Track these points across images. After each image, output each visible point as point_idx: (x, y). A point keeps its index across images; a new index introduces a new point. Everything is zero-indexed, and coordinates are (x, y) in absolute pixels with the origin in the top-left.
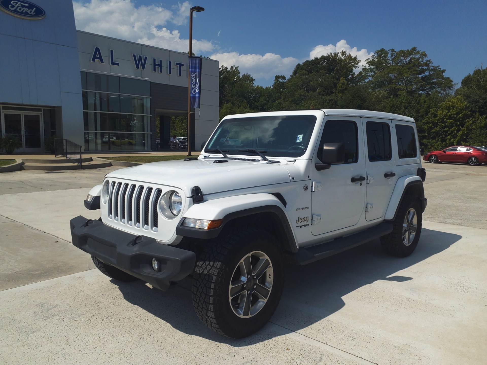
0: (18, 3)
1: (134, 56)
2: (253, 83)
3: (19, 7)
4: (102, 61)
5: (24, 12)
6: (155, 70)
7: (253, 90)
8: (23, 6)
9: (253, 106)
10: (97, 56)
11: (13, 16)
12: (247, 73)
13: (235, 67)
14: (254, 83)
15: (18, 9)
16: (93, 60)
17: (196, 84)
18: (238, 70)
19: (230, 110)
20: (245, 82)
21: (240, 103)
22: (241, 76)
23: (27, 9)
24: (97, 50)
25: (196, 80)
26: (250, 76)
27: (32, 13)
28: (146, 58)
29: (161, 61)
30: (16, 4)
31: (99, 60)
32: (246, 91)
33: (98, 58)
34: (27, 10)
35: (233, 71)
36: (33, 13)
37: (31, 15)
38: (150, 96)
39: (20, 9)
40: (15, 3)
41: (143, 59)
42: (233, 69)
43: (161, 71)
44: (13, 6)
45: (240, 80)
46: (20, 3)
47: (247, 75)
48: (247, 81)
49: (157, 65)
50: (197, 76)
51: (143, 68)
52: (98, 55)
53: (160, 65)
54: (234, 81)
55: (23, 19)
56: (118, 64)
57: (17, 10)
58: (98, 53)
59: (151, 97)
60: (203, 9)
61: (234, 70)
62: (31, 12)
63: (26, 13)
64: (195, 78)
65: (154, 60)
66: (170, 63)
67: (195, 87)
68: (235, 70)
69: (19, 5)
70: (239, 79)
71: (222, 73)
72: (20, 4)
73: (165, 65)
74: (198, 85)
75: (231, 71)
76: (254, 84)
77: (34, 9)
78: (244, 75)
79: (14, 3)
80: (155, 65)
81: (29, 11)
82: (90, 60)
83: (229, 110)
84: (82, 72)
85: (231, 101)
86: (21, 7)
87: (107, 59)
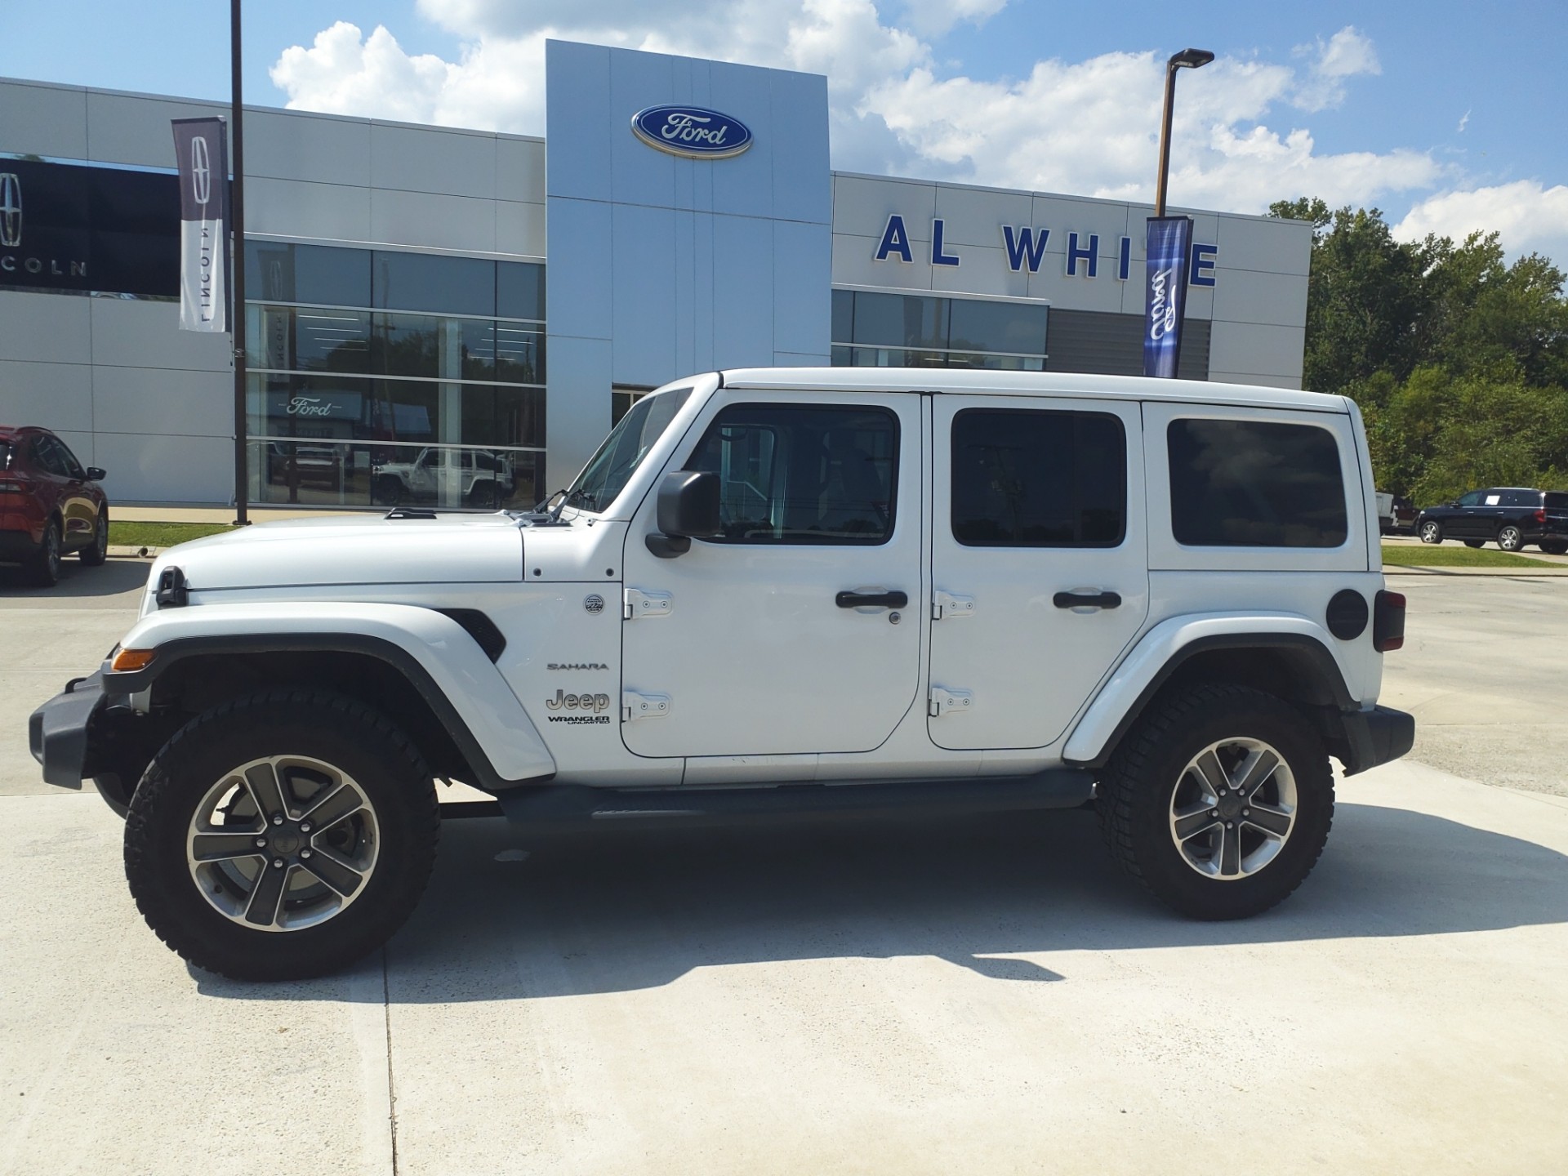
0: (685, 118)
1: (1008, 231)
2: (1558, 289)
3: (688, 127)
4: (907, 257)
5: (697, 139)
6: (1071, 271)
7: (1553, 313)
8: (696, 125)
9: (1548, 374)
10: (893, 242)
11: (670, 154)
12: (1535, 254)
13: (1484, 234)
14: (1562, 288)
15: (683, 135)
16: (882, 255)
17: (1165, 307)
18: (1497, 247)
19: (1436, 389)
20: (1526, 287)
21: (1486, 362)
22: (1508, 267)
23: (706, 131)
24: (896, 223)
25: (1167, 294)
26: (1547, 264)
27: (717, 141)
28: (1045, 234)
29: (1094, 240)
30: (679, 123)
31: (898, 254)
32: (1524, 321)
33: (895, 248)
34: (705, 135)
35: (1474, 250)
36: (720, 140)
37: (715, 145)
38: (1046, 354)
39: (689, 134)
40: (678, 120)
41: (1035, 238)
42: (1476, 244)
43: (1092, 272)
44: (671, 129)
45: (1501, 281)
46: (689, 117)
47: (1535, 260)
48: (1534, 282)
49: (1083, 255)
50: (1174, 278)
51: (1034, 266)
52: (895, 240)
53: (1091, 255)
54: (1478, 285)
55: (693, 158)
56: (954, 261)
57: (681, 137)
58: (896, 233)
59: (1046, 356)
60: (1209, 57)
61: (1482, 247)
62: (714, 137)
63: (704, 142)
64: (1163, 288)
65: (1073, 237)
66: (1126, 242)
67: (1163, 316)
68: (1486, 248)
69: (686, 123)
70: (1498, 279)
71: (1427, 262)
72: (690, 120)
73: (1108, 252)
74: (1174, 309)
75: (1468, 251)
76: (1561, 292)
77: (724, 128)
78: (1523, 260)
79: (674, 119)
80: (1074, 253)
81: (709, 137)
82: (873, 257)
83: (1433, 389)
84: (836, 293)
85: (1454, 360)
86: (692, 127)
87: (920, 248)
